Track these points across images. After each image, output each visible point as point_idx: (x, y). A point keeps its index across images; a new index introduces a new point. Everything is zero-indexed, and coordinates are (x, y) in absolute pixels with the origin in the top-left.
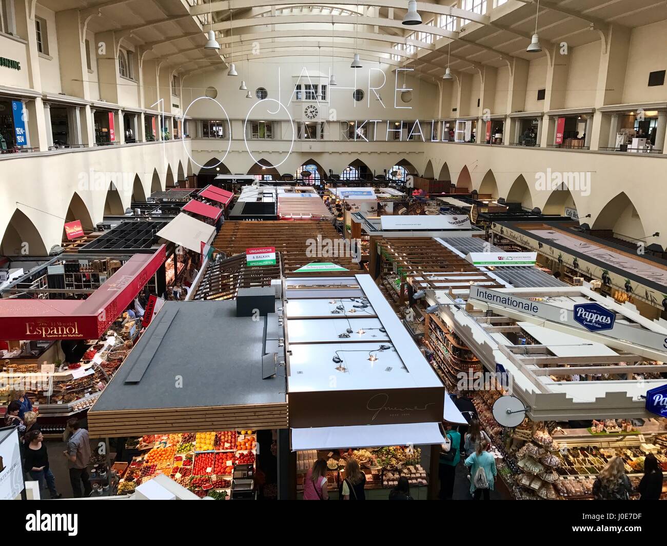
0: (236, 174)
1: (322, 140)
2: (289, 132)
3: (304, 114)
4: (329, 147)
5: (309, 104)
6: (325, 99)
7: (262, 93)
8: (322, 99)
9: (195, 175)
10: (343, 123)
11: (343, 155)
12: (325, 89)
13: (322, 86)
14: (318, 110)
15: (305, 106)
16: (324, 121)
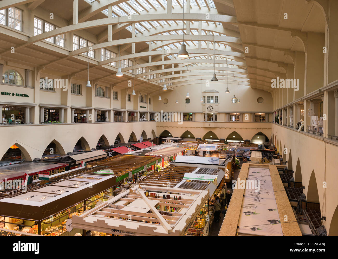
0: (175, 137)
1: (216, 122)
2: (199, 118)
3: (207, 110)
4: (219, 125)
5: (209, 105)
6: (217, 102)
7: (188, 101)
8: (216, 102)
9: (157, 137)
10: (226, 113)
11: (227, 129)
12: (217, 98)
13: (216, 97)
14: (213, 108)
15: (207, 106)
16: (217, 113)
